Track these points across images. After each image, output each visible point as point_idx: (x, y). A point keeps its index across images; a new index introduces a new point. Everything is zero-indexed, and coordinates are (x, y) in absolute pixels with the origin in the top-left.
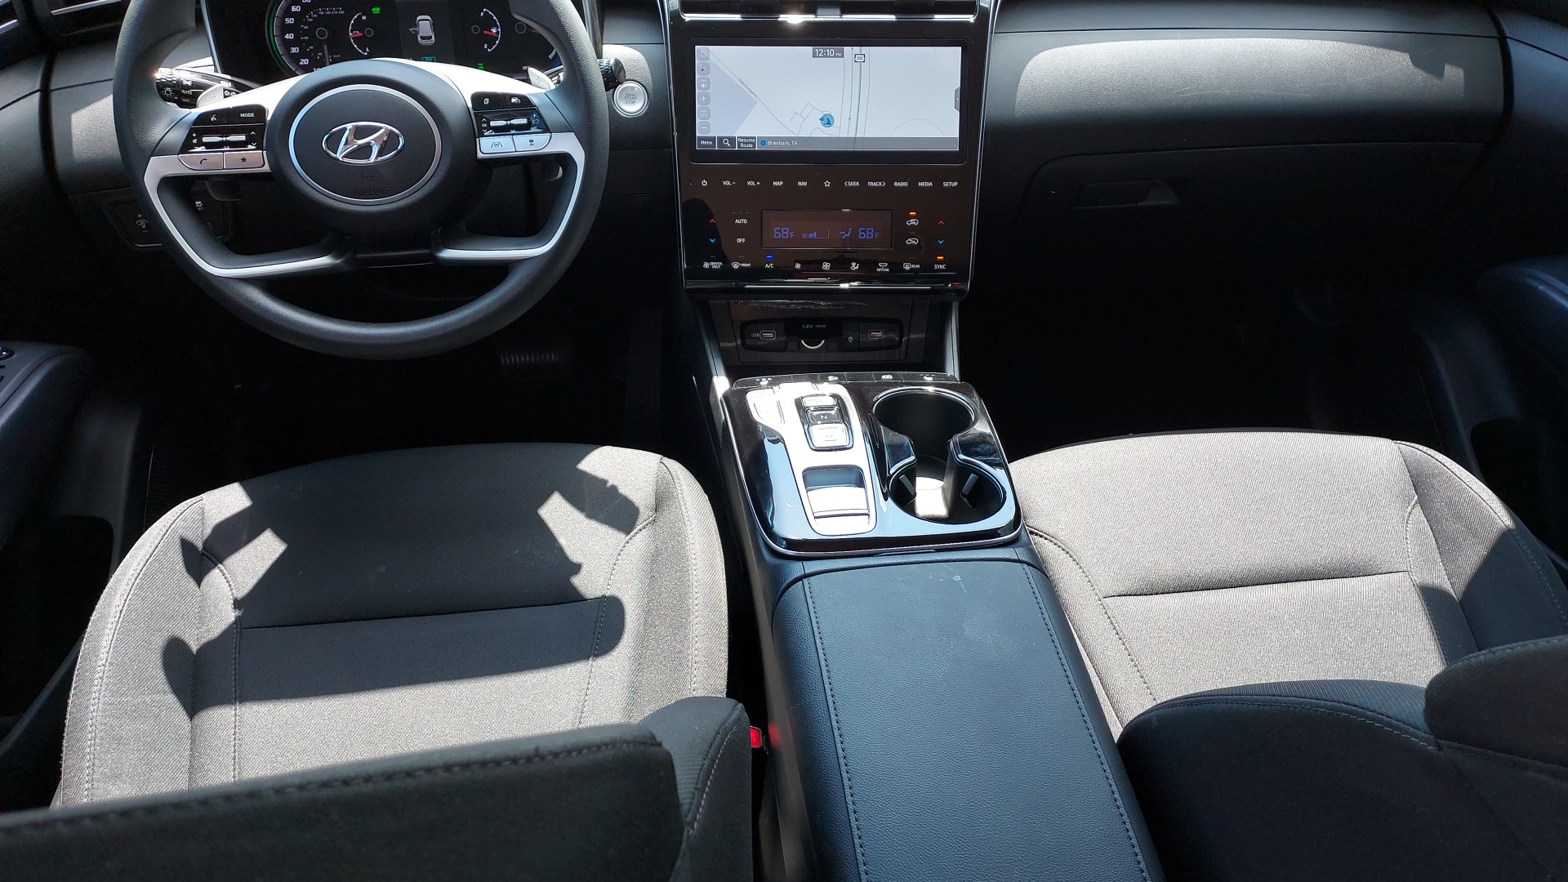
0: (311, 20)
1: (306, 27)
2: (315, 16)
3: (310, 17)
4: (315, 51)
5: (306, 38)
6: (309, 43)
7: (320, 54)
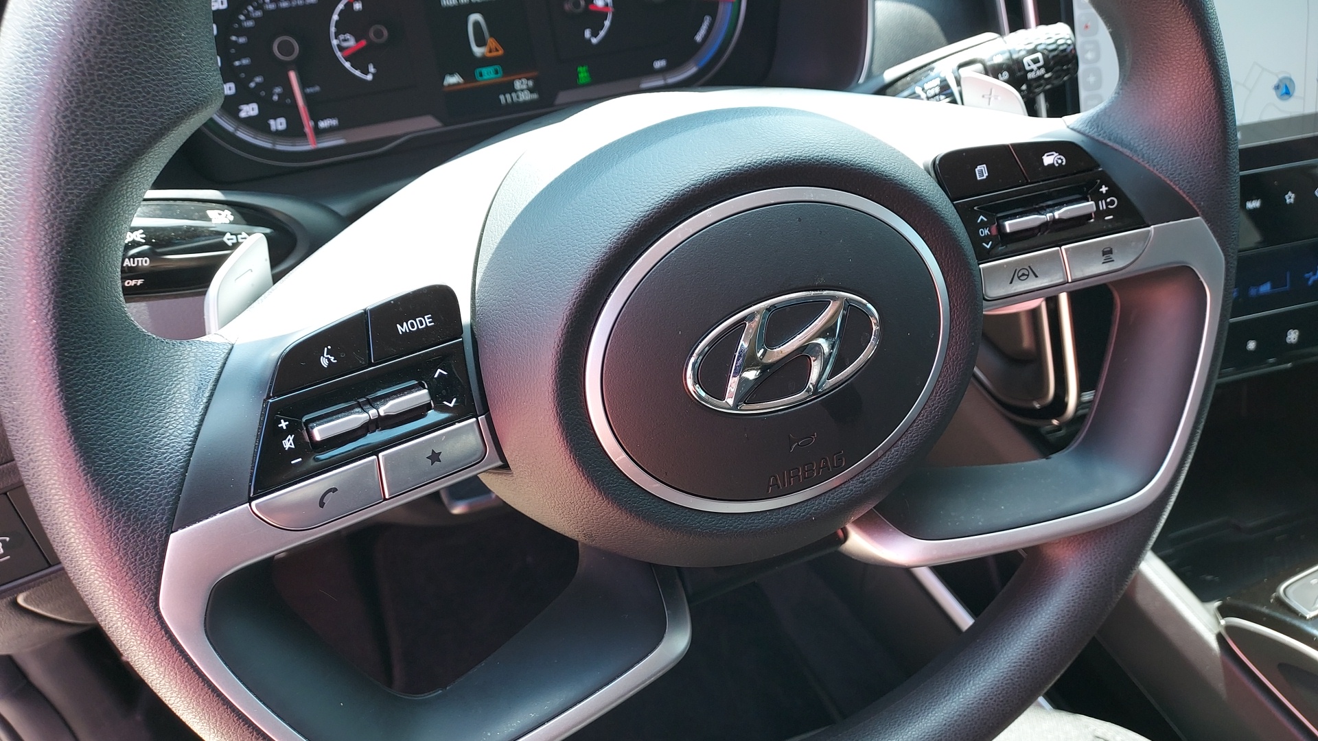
0: (250, 24)
1: (242, 40)
2: (258, 14)
3: (248, 17)
4: (267, 86)
5: (245, 61)
6: (251, 71)
7: (278, 90)
